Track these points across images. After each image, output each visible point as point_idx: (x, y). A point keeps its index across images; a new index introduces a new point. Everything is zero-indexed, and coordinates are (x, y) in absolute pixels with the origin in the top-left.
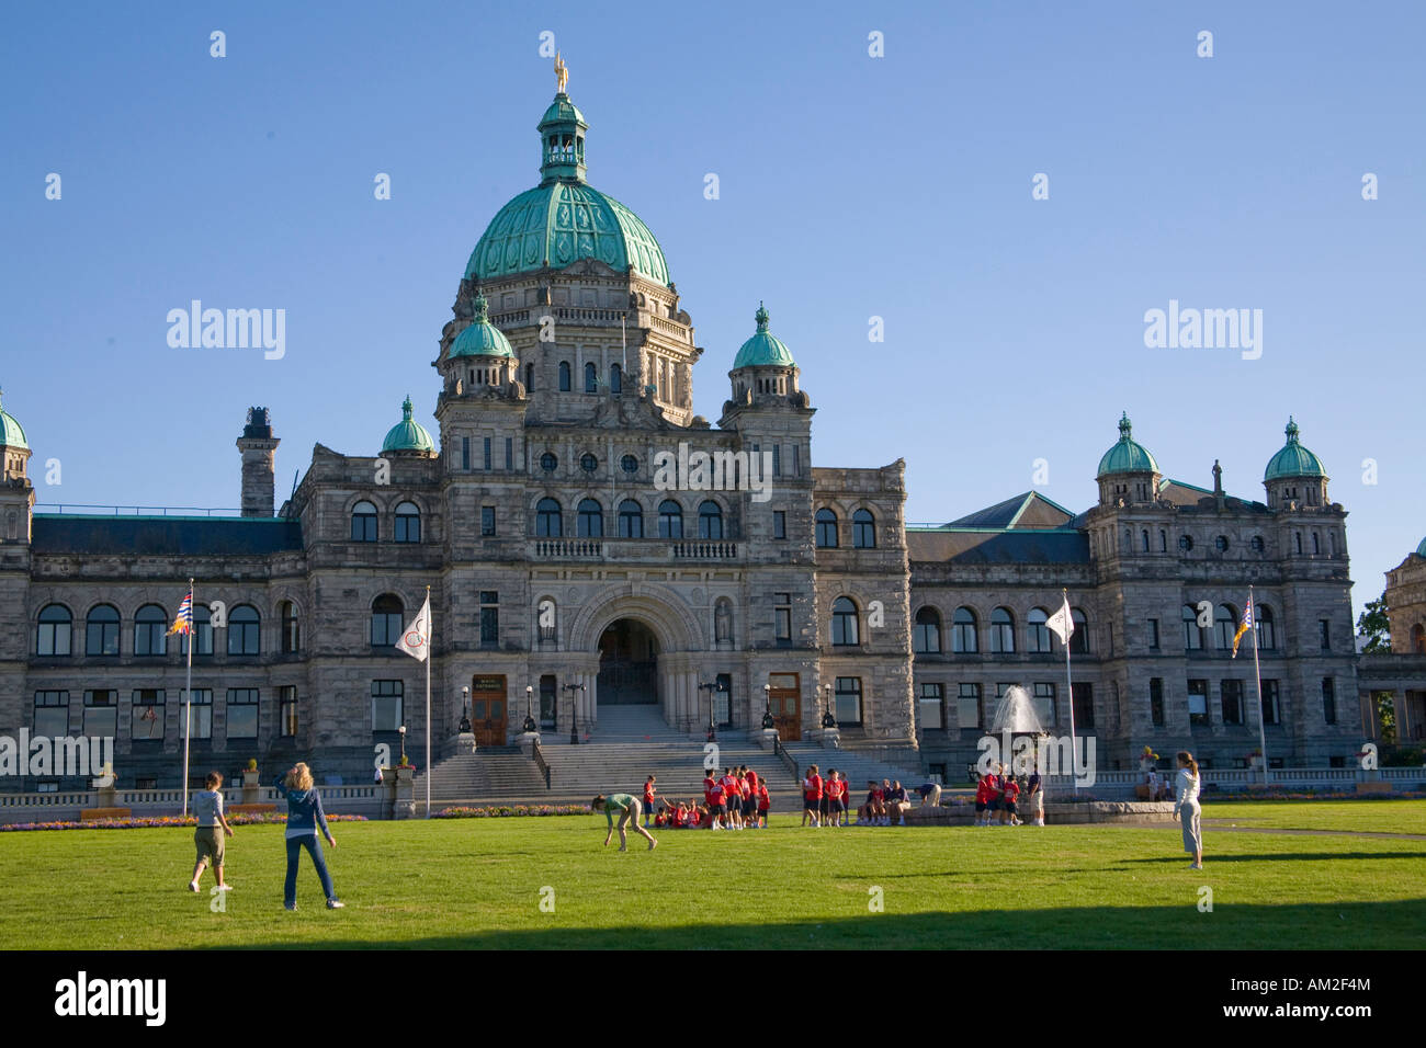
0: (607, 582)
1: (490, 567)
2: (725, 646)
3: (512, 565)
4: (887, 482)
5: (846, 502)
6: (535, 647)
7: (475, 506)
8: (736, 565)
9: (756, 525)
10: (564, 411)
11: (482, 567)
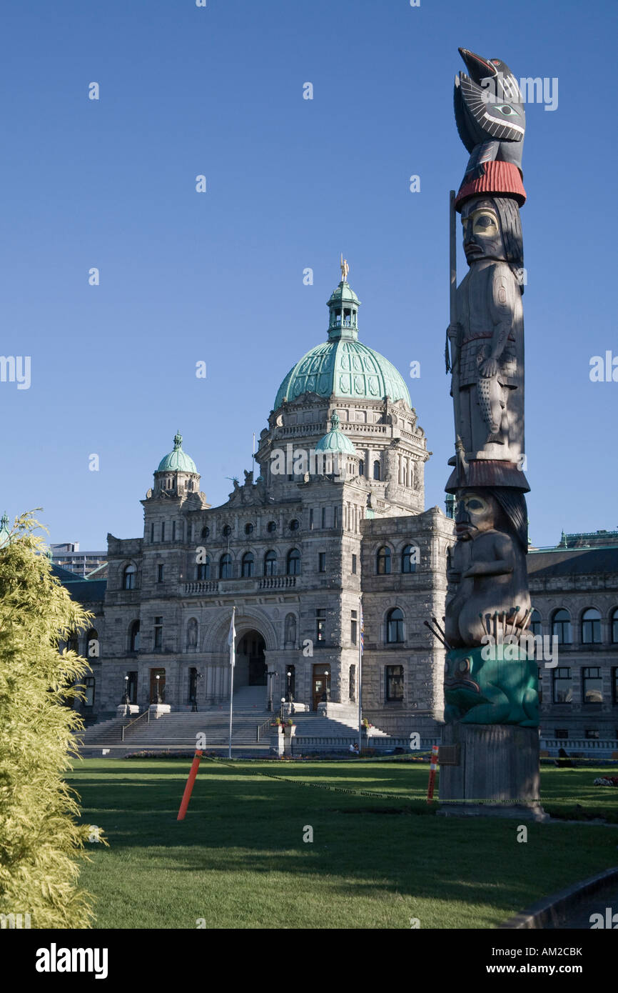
0: (225, 607)
1: (158, 602)
2: (289, 647)
3: (169, 600)
4: (424, 524)
5: (395, 541)
6: (184, 651)
7: (154, 565)
8: (295, 592)
9: (307, 564)
10: (286, 494)
11: (155, 602)
